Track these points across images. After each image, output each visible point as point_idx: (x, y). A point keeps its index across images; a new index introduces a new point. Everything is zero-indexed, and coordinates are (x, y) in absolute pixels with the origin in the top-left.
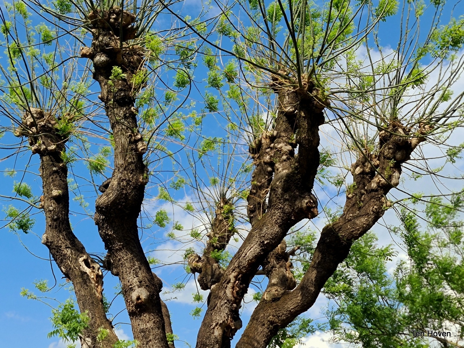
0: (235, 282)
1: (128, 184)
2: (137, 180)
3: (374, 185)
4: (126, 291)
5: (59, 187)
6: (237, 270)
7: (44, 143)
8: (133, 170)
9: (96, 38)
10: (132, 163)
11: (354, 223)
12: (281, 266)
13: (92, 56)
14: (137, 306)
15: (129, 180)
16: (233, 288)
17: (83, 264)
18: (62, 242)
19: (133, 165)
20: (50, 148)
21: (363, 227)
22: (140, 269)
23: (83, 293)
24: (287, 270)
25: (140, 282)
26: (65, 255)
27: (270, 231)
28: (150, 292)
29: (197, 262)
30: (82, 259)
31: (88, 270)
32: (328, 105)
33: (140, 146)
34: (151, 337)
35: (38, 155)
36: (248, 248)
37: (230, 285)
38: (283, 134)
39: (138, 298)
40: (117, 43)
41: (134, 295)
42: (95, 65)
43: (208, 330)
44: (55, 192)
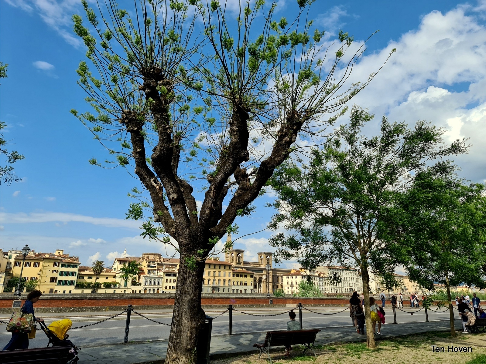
0: (214, 190)
1: (164, 148)
2: (168, 146)
3: (284, 142)
4: (168, 195)
5: (140, 147)
6: (215, 185)
7: (131, 127)
8: (166, 142)
9: (145, 81)
10: (165, 139)
11: (275, 160)
12: (244, 180)
13: (144, 89)
14: (173, 201)
15: (164, 147)
16: (213, 193)
17: (153, 182)
18: (143, 172)
19: (166, 140)
20: (134, 129)
21: (278, 162)
22: (173, 185)
23: (153, 195)
24: (247, 182)
25: (173, 191)
26: (145, 178)
27: (228, 167)
28: (178, 195)
29: (211, 178)
30: (153, 180)
31: (155, 185)
32: (250, 110)
33: (169, 131)
34: (180, 214)
35: (129, 133)
36: (219, 175)
37: (212, 191)
38: (235, 122)
39: (173, 198)
40: (154, 83)
41: (171, 197)
42: (146, 94)
43: (203, 211)
44: (138, 150)
